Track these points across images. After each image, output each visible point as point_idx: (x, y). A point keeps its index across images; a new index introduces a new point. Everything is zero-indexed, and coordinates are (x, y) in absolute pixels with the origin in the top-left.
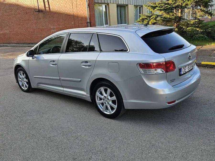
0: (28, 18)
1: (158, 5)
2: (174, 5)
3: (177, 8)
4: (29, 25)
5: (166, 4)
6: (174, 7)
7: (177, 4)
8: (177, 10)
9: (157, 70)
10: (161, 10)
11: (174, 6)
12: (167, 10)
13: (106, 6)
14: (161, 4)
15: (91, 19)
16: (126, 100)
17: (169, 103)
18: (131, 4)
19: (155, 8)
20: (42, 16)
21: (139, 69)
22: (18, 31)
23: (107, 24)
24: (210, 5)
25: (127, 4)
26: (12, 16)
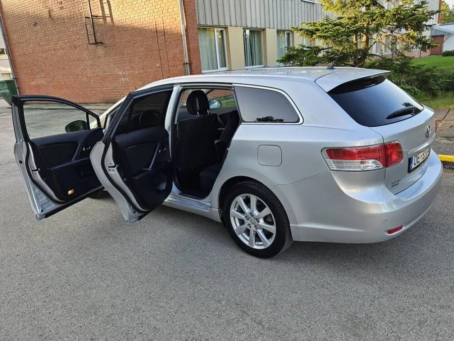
0: (78, 56)
1: (319, 28)
2: (354, 27)
3: (359, 33)
4: (80, 70)
5: (336, 25)
6: (352, 31)
7: (359, 24)
8: (359, 36)
9: (365, 162)
10: (325, 38)
11: (352, 28)
12: (338, 38)
13: (222, 32)
14: (326, 25)
15: (191, 57)
16: (297, 223)
17: (390, 232)
18: (272, 26)
19: (315, 34)
20: (103, 52)
21: (327, 160)
22: (62, 81)
23: (226, 66)
24: (425, 25)
25: (263, 27)
26: (50, 53)
